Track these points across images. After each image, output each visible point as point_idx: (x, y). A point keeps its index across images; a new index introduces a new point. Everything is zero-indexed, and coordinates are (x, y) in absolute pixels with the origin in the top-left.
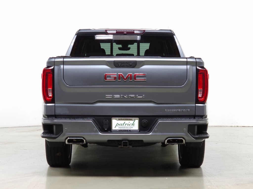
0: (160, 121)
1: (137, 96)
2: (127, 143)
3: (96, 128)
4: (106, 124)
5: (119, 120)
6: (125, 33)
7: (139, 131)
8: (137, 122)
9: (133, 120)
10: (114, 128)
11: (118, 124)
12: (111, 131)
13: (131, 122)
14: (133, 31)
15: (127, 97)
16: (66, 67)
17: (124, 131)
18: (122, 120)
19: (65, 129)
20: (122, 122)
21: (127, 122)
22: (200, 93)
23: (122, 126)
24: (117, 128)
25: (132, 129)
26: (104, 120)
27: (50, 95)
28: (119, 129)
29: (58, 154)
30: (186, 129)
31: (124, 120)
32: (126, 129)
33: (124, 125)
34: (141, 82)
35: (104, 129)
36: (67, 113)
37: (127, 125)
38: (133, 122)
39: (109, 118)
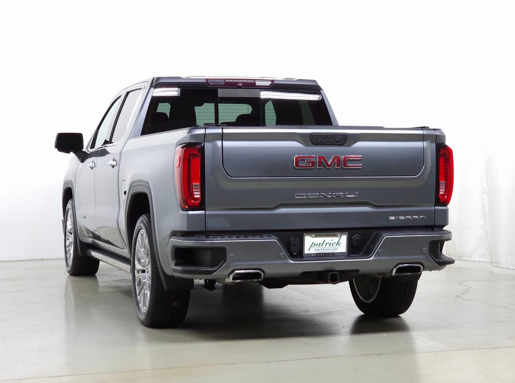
0: (387, 236)
1: (347, 195)
2: (336, 275)
3: (283, 253)
4: (295, 245)
5: (316, 236)
6: (240, 85)
7: (348, 255)
8: (344, 239)
9: (338, 237)
10: (306, 251)
11: (313, 244)
12: (302, 257)
13: (335, 239)
14: (253, 81)
15: (330, 197)
16: (227, 144)
17: (324, 255)
18: (320, 236)
19: (230, 255)
20: (320, 240)
21: (328, 240)
22: (442, 188)
23: (321, 247)
24: (313, 251)
25: (336, 251)
26: (292, 238)
27: (197, 195)
28: (316, 252)
29: (175, 304)
30: (426, 249)
31: (323, 236)
32: (327, 252)
33: (324, 244)
34: (354, 171)
35: (293, 254)
36: (227, 226)
37: (328, 245)
38: (337, 239)
39: (299, 234)
